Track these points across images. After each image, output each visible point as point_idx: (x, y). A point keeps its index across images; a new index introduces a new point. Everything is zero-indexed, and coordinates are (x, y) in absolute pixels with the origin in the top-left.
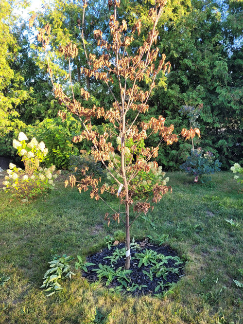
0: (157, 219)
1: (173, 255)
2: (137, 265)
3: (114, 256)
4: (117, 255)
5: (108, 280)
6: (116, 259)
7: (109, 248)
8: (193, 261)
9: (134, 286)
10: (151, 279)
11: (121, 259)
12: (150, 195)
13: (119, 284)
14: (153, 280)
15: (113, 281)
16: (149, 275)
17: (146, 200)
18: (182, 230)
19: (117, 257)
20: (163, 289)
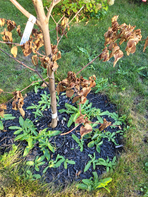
0: (96, 53)
1: (111, 110)
2: (66, 122)
3: (40, 105)
4: (44, 104)
5: (27, 147)
6: (42, 110)
7: (36, 90)
8: (135, 126)
9: (59, 159)
10: (81, 150)
11: (48, 109)
12: (91, 15)
13: (41, 154)
14: (84, 150)
15: (33, 149)
16: (79, 143)
17: (87, 23)
18: (124, 73)
19: (43, 107)
20: (94, 168)
